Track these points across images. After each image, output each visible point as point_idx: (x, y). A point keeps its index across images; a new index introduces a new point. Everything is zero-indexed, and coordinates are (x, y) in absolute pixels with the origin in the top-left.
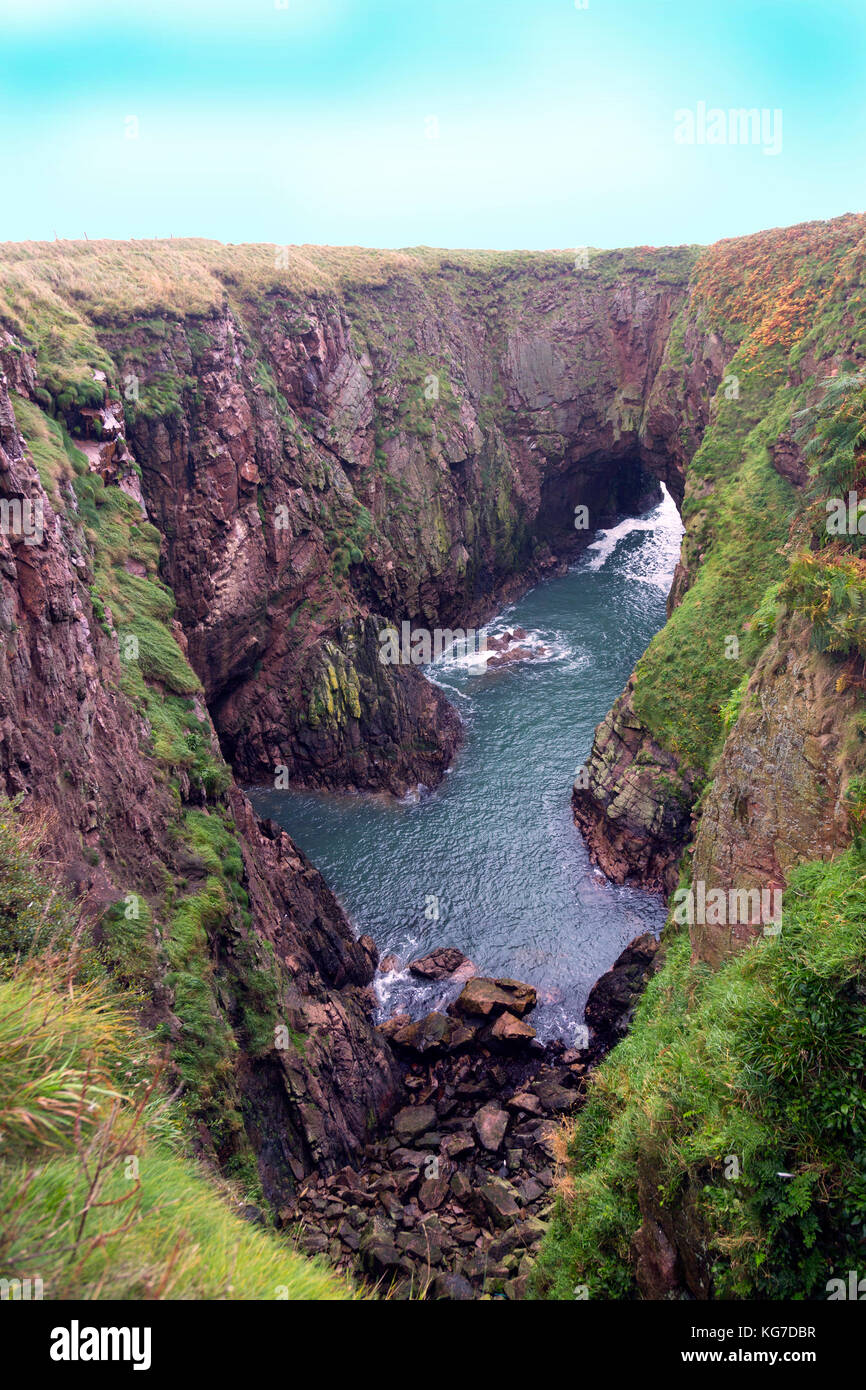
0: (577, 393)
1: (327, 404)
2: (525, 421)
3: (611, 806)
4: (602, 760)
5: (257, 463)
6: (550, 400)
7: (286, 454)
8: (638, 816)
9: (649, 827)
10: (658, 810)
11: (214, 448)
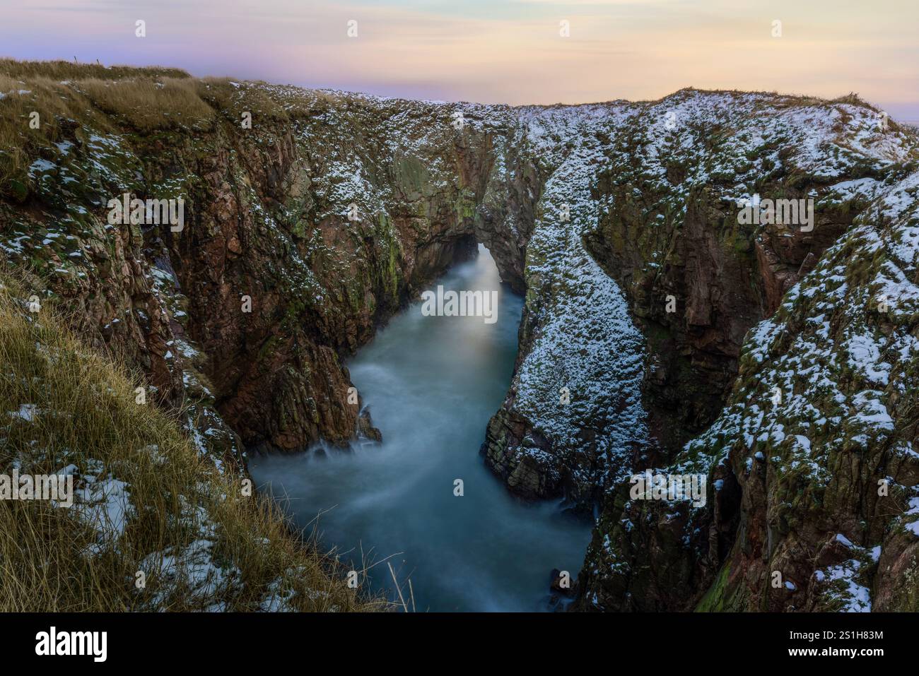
0: (436, 192)
1: (282, 196)
2: (404, 209)
3: (511, 478)
4: (497, 444)
5: (239, 239)
6: (420, 195)
7: (259, 231)
8: (529, 484)
9: (537, 490)
10: (542, 478)
11: (212, 228)
